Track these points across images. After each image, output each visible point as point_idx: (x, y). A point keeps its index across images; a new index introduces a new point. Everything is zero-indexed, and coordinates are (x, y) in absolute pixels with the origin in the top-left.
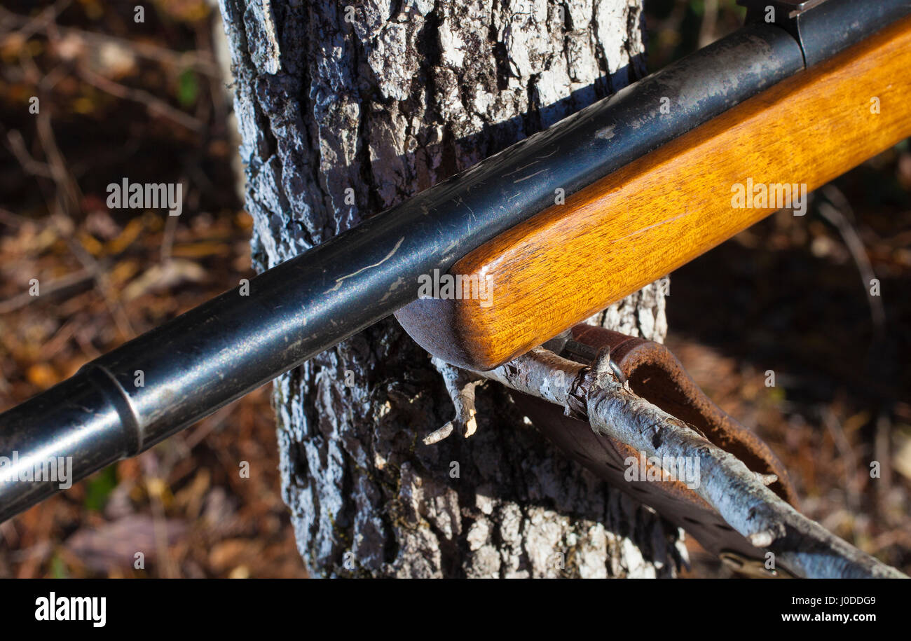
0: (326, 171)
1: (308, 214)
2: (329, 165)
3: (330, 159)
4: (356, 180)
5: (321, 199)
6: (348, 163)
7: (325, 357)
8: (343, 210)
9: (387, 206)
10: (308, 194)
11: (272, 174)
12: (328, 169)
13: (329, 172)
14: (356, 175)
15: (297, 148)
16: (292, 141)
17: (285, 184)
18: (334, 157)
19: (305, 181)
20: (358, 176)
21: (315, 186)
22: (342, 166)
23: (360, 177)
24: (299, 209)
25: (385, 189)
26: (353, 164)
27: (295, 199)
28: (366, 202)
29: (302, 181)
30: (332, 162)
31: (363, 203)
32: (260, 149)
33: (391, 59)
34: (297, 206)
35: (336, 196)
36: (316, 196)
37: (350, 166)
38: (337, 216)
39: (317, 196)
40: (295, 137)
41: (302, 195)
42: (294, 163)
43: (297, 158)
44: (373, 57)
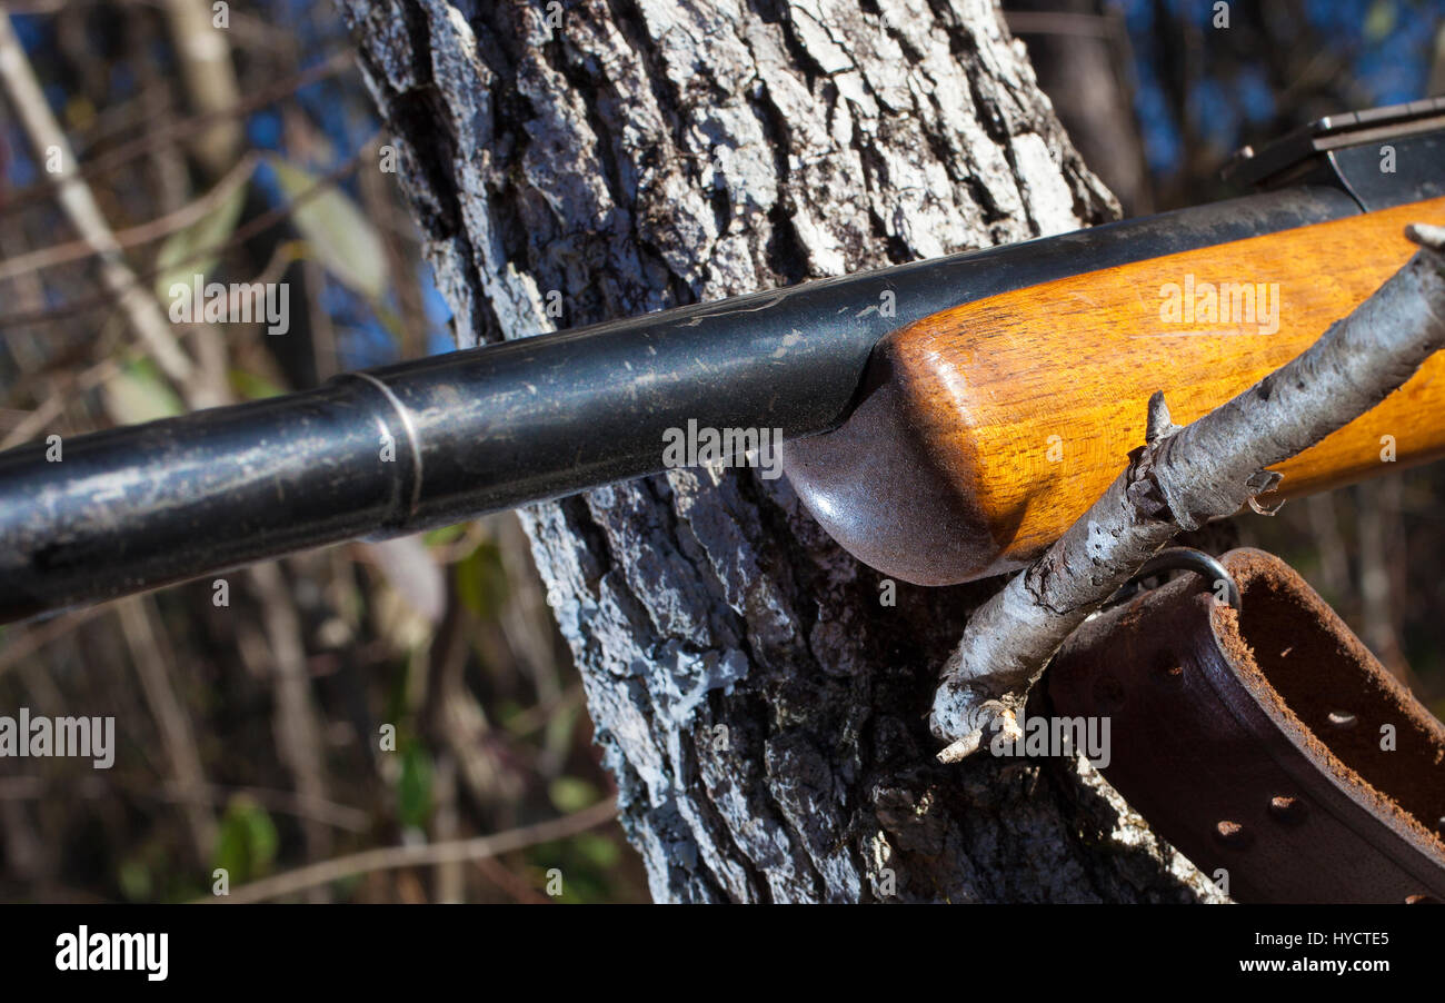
0: (688, 512)
1: (679, 604)
2: (689, 500)
3: (688, 488)
4: (735, 504)
5: (692, 572)
6: (716, 482)
7: (769, 848)
8: (727, 557)
9: (792, 517)
10: (670, 571)
11: (614, 600)
12: (688, 507)
13: (691, 511)
14: (734, 497)
15: (635, 509)
16: (626, 502)
17: (633, 580)
18: (693, 483)
19: (661, 556)
20: (736, 495)
21: (678, 555)
22: (709, 490)
23: (740, 496)
24: (664, 607)
25: (781, 491)
26: (724, 481)
27: (654, 593)
28: (760, 528)
29: (656, 557)
30: (691, 493)
31: (755, 533)
32: (586, 570)
33: (735, 286)
34: (660, 604)
35: (712, 542)
36: (683, 569)
37: (720, 486)
38: (720, 571)
39: (683, 567)
40: (628, 492)
41: (662, 579)
42: (638, 531)
43: (641, 524)
44: (708, 293)
